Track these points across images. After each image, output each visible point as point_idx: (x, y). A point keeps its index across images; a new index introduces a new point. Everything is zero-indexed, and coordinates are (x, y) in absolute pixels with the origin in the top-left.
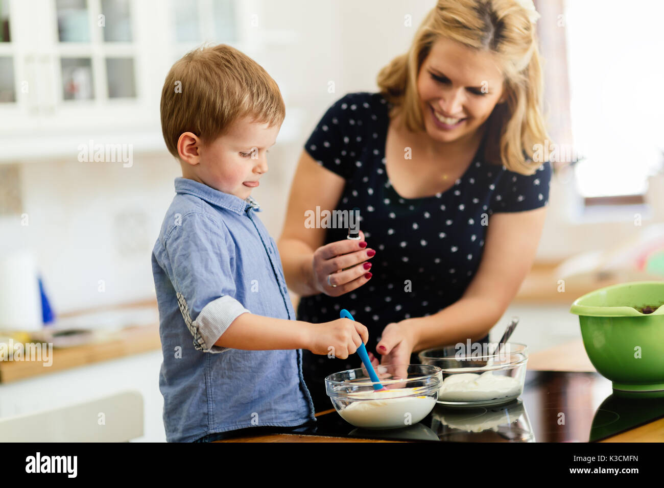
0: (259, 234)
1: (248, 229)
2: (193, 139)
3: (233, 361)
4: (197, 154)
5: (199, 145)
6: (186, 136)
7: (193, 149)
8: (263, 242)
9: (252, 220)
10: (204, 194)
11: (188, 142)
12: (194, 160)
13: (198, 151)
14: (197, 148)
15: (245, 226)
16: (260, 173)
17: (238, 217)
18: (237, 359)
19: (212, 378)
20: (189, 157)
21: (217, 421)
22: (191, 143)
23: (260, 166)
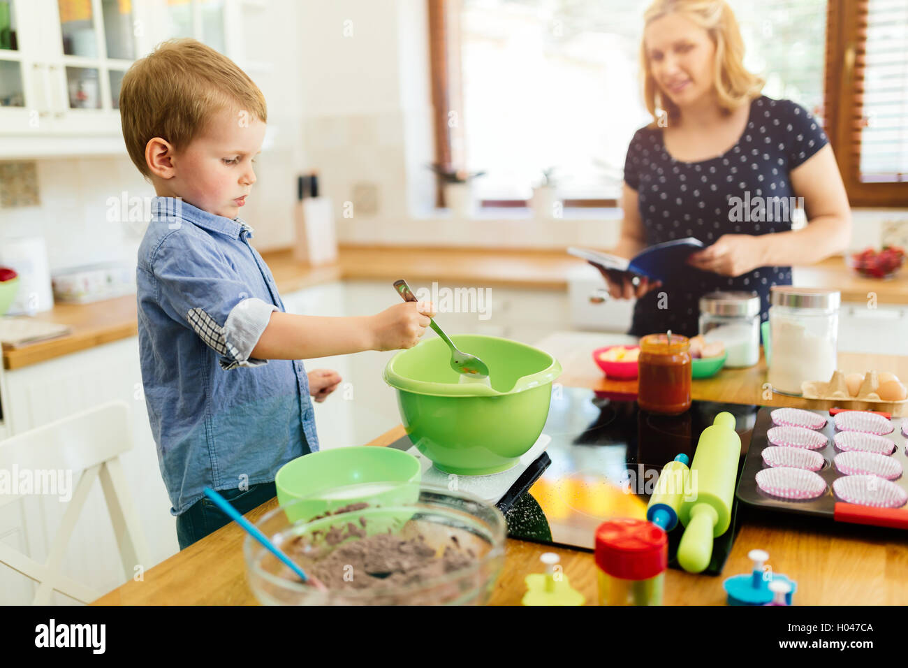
0: (256, 261)
1: (244, 255)
2: (164, 147)
3: (235, 404)
4: (171, 166)
5: (172, 155)
6: (156, 143)
7: (165, 159)
8: (260, 269)
9: (247, 245)
10: (191, 216)
11: (158, 151)
12: (167, 173)
13: (172, 161)
14: (170, 159)
15: (240, 251)
16: (247, 184)
17: (232, 241)
18: (240, 401)
19: (213, 426)
20: (161, 169)
21: (223, 477)
22: (162, 152)
23: (246, 176)
